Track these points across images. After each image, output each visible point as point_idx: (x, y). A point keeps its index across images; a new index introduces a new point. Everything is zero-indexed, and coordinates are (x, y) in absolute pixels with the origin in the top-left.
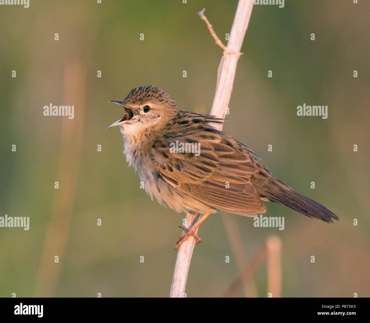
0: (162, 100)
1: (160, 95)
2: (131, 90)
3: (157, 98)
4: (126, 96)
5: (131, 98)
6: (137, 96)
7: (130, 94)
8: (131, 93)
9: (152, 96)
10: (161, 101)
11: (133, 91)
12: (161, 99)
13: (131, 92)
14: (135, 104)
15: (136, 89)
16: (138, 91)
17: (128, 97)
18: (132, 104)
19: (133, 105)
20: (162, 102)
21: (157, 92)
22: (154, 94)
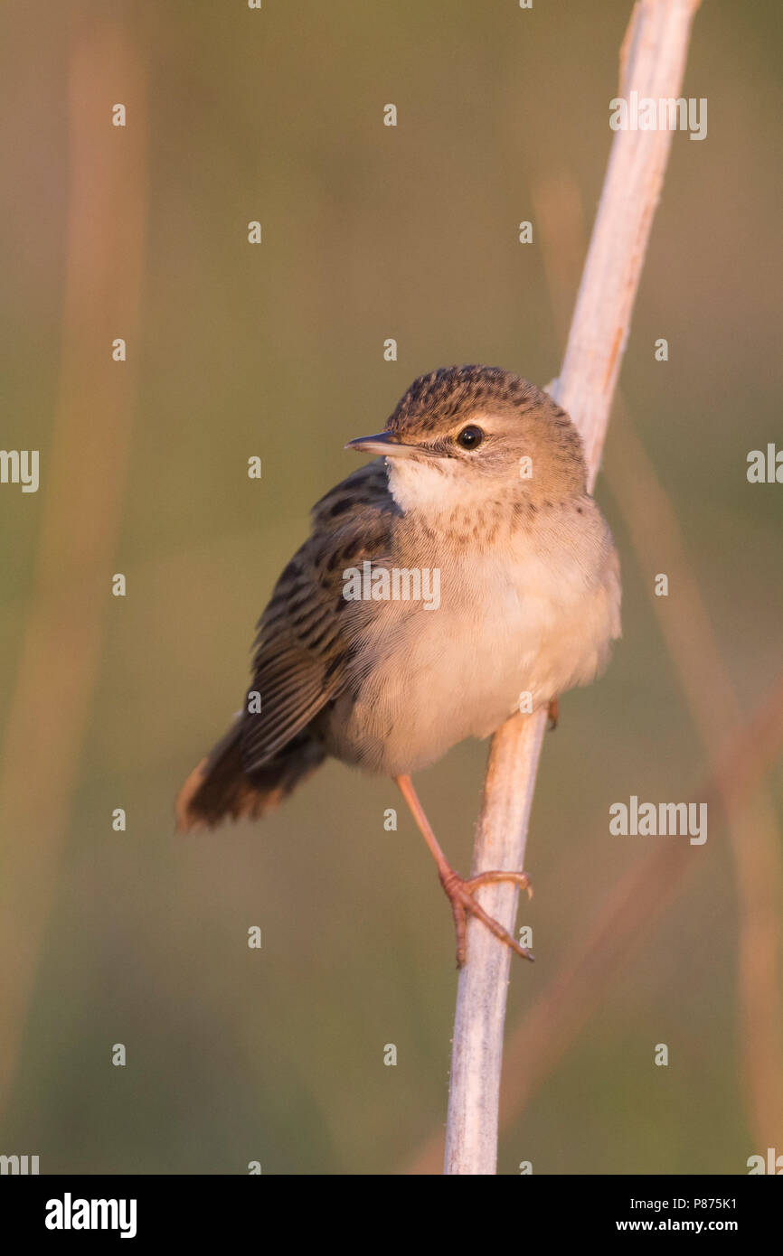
0: (523, 401)
1: (514, 387)
2: (411, 383)
3: (505, 397)
4: (391, 410)
5: (411, 412)
6: (436, 401)
7: (404, 400)
8: (409, 395)
9: (490, 392)
10: (518, 403)
11: (416, 389)
12: (518, 396)
13: (410, 391)
14: (435, 430)
15: (427, 379)
16: (438, 386)
17: (399, 410)
18: (425, 433)
19: (427, 436)
20: (522, 407)
21: (501, 381)
22: (495, 387)
